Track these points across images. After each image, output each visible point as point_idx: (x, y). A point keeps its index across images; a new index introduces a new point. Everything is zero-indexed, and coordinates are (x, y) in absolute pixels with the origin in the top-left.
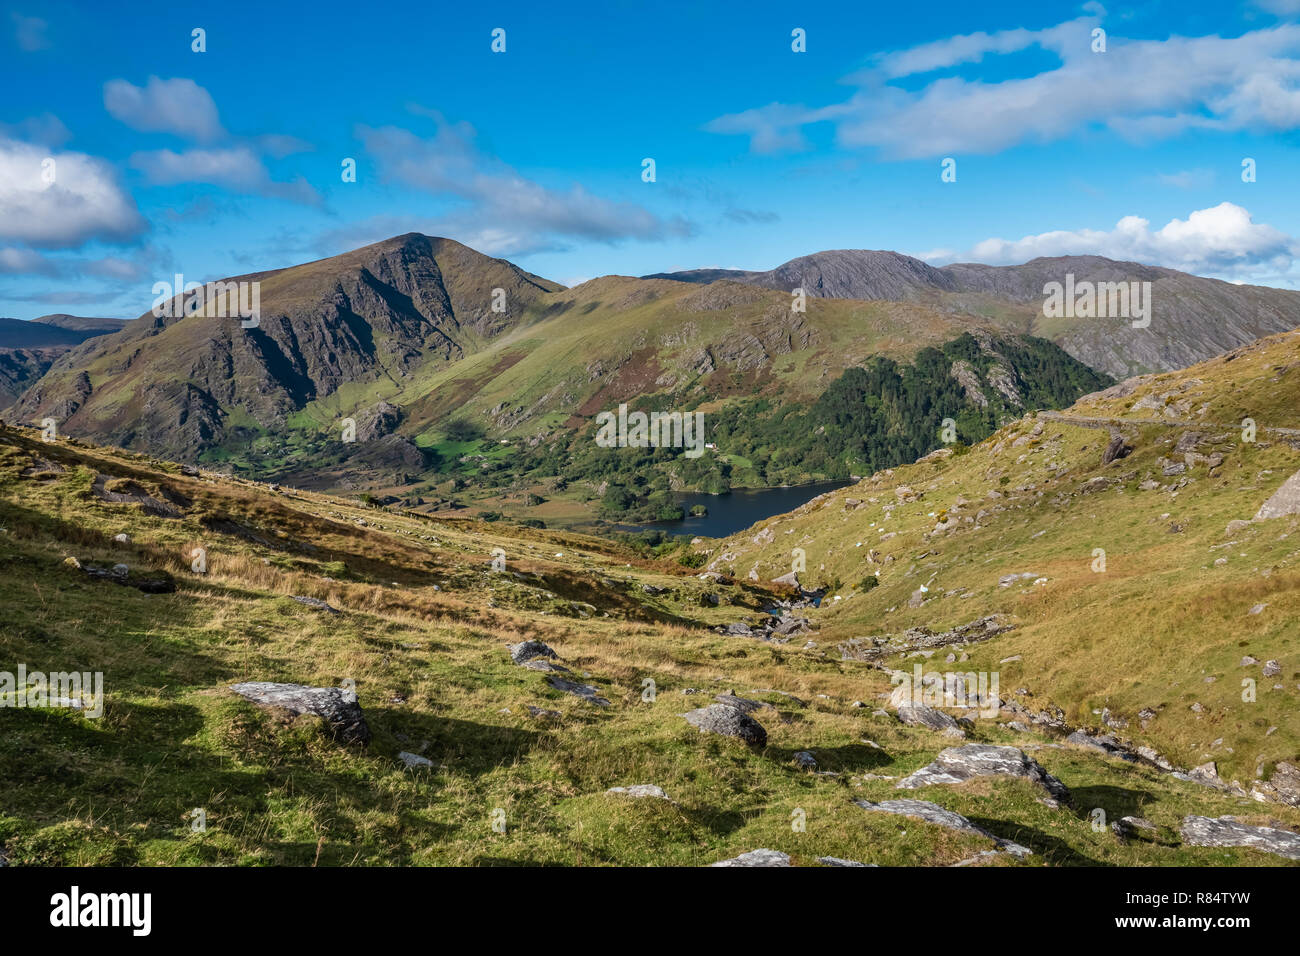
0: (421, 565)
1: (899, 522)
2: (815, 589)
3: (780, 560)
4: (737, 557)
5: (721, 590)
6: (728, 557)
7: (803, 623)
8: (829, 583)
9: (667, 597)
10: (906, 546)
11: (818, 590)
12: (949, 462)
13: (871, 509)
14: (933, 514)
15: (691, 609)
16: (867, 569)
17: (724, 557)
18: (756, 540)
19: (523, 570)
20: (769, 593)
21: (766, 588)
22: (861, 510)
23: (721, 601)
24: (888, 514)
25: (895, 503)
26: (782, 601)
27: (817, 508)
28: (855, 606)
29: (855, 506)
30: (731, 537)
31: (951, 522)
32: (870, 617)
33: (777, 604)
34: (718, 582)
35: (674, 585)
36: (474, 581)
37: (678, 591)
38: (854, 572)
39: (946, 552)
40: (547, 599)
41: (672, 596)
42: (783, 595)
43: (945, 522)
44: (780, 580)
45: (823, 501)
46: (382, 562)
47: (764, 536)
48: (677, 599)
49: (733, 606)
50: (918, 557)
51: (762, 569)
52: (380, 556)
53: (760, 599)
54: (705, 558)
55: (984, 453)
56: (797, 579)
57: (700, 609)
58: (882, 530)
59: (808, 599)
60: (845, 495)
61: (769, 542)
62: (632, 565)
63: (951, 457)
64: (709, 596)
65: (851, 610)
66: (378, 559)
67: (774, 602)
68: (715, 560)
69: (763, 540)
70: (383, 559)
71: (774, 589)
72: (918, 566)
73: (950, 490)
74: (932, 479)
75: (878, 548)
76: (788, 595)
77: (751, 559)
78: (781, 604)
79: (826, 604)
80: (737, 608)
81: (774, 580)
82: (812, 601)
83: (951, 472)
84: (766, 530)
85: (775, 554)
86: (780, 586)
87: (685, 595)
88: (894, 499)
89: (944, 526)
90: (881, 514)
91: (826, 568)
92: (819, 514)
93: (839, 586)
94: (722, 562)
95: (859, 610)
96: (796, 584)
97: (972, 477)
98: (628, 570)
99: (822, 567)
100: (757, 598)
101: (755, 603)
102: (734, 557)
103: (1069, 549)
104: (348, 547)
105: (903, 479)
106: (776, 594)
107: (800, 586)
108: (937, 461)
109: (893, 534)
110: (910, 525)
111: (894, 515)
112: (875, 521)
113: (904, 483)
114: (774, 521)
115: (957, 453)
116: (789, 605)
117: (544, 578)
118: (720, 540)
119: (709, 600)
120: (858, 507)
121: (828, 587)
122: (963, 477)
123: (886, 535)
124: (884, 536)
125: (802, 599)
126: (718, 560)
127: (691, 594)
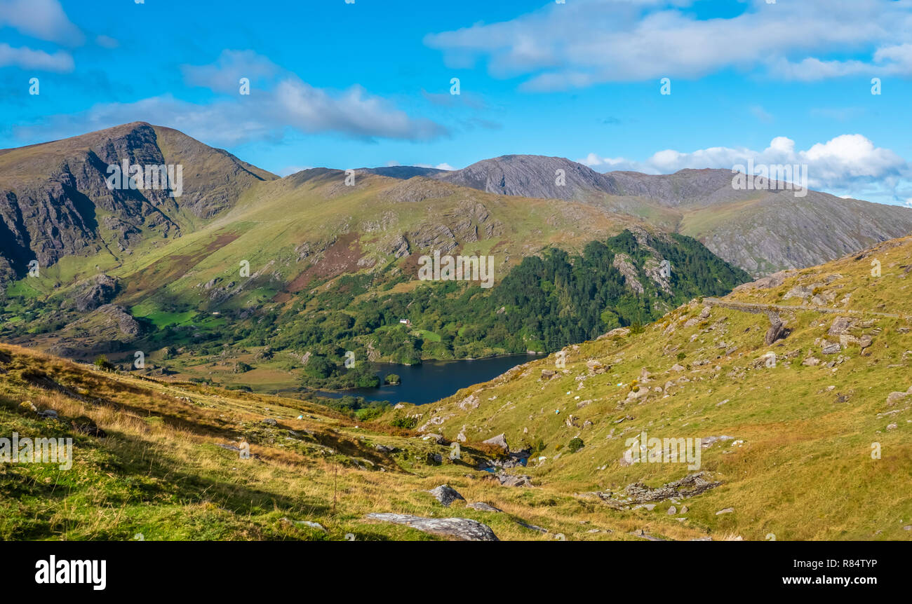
0: (213, 422)
1: (592, 390)
2: (520, 450)
3: (485, 424)
4: (445, 421)
5: (443, 450)
6: (437, 420)
7: (526, 480)
8: (532, 445)
9: (398, 456)
10: (602, 412)
11: (523, 451)
12: (627, 340)
13: (565, 379)
14: (621, 384)
15: (419, 467)
16: (567, 432)
17: (433, 421)
18: (462, 405)
19: (295, 428)
20: (482, 453)
21: (478, 449)
22: (556, 380)
23: (444, 461)
24: (581, 384)
25: (586, 374)
26: (494, 460)
27: (516, 377)
28: (566, 465)
29: (550, 376)
30: (438, 403)
31: (643, 391)
32: (582, 474)
33: (490, 463)
34: (438, 443)
35: (402, 445)
36: (263, 437)
37: (406, 450)
38: (555, 435)
39: (641, 418)
40: (330, 455)
41: (401, 455)
42: (494, 455)
43: (636, 391)
44: (490, 441)
45: (521, 371)
46: (179, 418)
47: (470, 402)
48: (406, 458)
49: (454, 465)
50: (616, 422)
51: (469, 432)
52: (176, 413)
53: (476, 459)
54: (415, 421)
55: (658, 332)
56: (505, 441)
57: (428, 467)
58: (578, 397)
59: (515, 459)
60: (541, 366)
61: (474, 407)
62: (360, 427)
63: (629, 335)
64: (434, 455)
65: (562, 469)
66: (175, 416)
67: (487, 461)
68: (424, 423)
69: (468, 406)
70: (179, 416)
71: (485, 449)
72: (617, 429)
73: (634, 364)
74: (615, 353)
75: (577, 413)
76: (498, 455)
77: (458, 422)
78: (493, 463)
79: (533, 464)
80: (458, 466)
81: (485, 442)
82: (519, 461)
83: (631, 348)
84: (472, 397)
85: (481, 418)
86: (491, 447)
87: (413, 454)
88: (585, 370)
89: (636, 395)
90: (575, 384)
91: (529, 431)
92: (519, 383)
93: (543, 448)
94: (431, 425)
95: (571, 468)
96: (505, 445)
97: (651, 353)
98: (357, 431)
99: (526, 430)
100: (473, 457)
101: (472, 462)
102: (443, 421)
103: (754, 415)
104: (144, 404)
105: (588, 354)
106: (487, 454)
107: (508, 447)
108: (617, 338)
109: (589, 402)
110: (602, 394)
111: (587, 384)
112: (570, 390)
113: (591, 357)
114: (477, 388)
115: (634, 332)
116: (500, 464)
117: (315, 436)
118: (427, 406)
119: (433, 459)
120: (553, 377)
121: (531, 448)
122: (643, 352)
123: (582, 402)
124: (581, 403)
125: (510, 459)
126: (428, 423)
127: (418, 454)
